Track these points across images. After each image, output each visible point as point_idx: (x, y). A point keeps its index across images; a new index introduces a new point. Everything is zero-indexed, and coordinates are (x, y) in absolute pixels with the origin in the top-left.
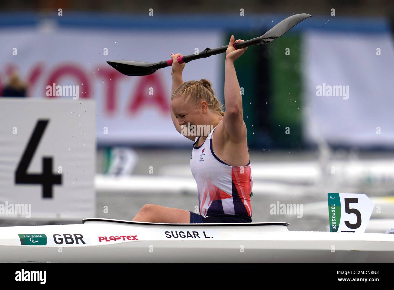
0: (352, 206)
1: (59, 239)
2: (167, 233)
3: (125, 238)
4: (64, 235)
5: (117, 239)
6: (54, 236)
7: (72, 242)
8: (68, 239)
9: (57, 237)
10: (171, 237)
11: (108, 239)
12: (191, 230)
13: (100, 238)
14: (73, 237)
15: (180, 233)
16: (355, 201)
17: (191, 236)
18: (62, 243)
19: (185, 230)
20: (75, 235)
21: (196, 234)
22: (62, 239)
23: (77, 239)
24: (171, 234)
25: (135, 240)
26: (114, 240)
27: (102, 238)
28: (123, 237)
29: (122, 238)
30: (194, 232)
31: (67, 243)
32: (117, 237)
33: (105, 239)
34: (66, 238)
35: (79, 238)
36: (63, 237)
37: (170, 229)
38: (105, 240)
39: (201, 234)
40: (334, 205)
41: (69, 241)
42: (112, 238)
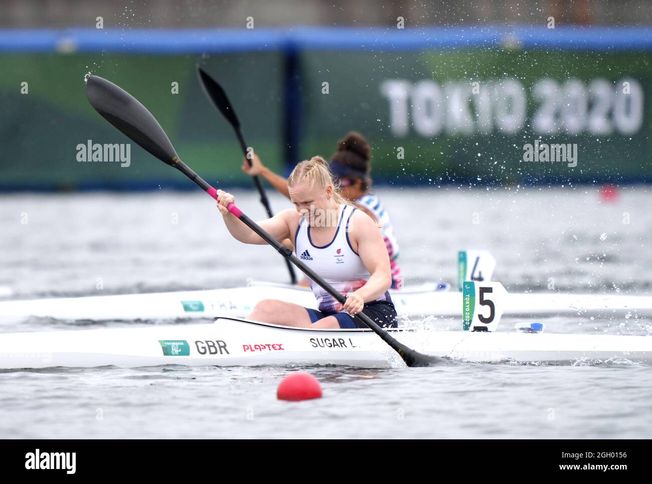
0: (487, 296)
1: (203, 348)
2: (312, 341)
3: (271, 347)
4: (207, 342)
5: (263, 348)
6: (196, 342)
7: (216, 353)
8: (211, 348)
9: (200, 345)
10: (317, 346)
11: (253, 348)
12: (337, 337)
13: (244, 346)
14: (217, 345)
15: (325, 340)
16: (489, 290)
17: (337, 345)
18: (205, 353)
19: (331, 337)
20: (218, 342)
21: (342, 341)
22: (204, 348)
23: (220, 347)
24: (316, 342)
25: (281, 350)
26: (259, 350)
27: (246, 347)
28: (268, 345)
29: (267, 347)
30: (339, 340)
31: (211, 353)
32: (261, 345)
33: (249, 347)
34: (209, 347)
35: (222, 347)
36: (205, 345)
37: (315, 336)
38: (250, 349)
39: (347, 343)
40: (469, 296)
41: (213, 350)
42: (257, 347)
